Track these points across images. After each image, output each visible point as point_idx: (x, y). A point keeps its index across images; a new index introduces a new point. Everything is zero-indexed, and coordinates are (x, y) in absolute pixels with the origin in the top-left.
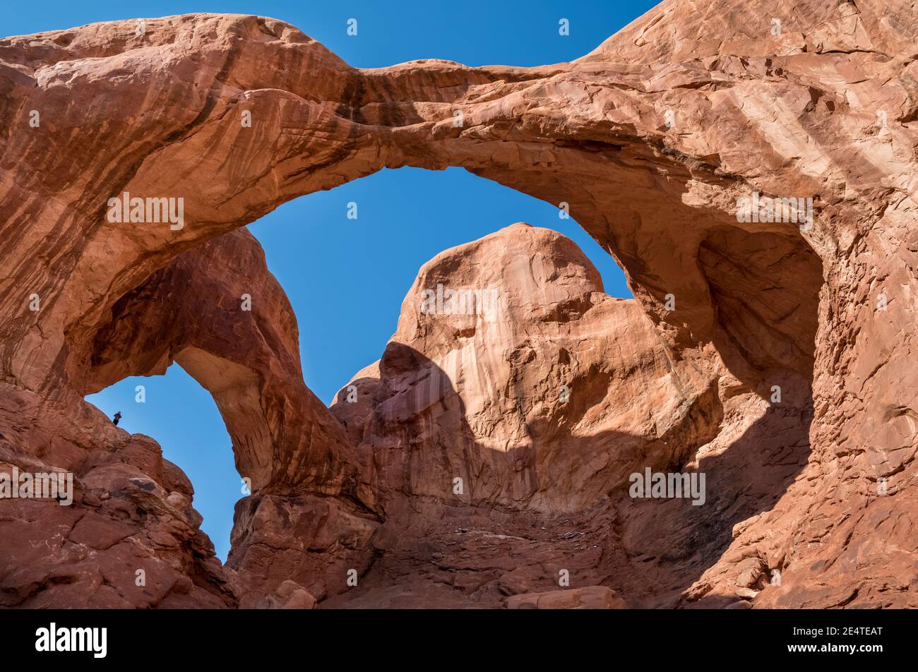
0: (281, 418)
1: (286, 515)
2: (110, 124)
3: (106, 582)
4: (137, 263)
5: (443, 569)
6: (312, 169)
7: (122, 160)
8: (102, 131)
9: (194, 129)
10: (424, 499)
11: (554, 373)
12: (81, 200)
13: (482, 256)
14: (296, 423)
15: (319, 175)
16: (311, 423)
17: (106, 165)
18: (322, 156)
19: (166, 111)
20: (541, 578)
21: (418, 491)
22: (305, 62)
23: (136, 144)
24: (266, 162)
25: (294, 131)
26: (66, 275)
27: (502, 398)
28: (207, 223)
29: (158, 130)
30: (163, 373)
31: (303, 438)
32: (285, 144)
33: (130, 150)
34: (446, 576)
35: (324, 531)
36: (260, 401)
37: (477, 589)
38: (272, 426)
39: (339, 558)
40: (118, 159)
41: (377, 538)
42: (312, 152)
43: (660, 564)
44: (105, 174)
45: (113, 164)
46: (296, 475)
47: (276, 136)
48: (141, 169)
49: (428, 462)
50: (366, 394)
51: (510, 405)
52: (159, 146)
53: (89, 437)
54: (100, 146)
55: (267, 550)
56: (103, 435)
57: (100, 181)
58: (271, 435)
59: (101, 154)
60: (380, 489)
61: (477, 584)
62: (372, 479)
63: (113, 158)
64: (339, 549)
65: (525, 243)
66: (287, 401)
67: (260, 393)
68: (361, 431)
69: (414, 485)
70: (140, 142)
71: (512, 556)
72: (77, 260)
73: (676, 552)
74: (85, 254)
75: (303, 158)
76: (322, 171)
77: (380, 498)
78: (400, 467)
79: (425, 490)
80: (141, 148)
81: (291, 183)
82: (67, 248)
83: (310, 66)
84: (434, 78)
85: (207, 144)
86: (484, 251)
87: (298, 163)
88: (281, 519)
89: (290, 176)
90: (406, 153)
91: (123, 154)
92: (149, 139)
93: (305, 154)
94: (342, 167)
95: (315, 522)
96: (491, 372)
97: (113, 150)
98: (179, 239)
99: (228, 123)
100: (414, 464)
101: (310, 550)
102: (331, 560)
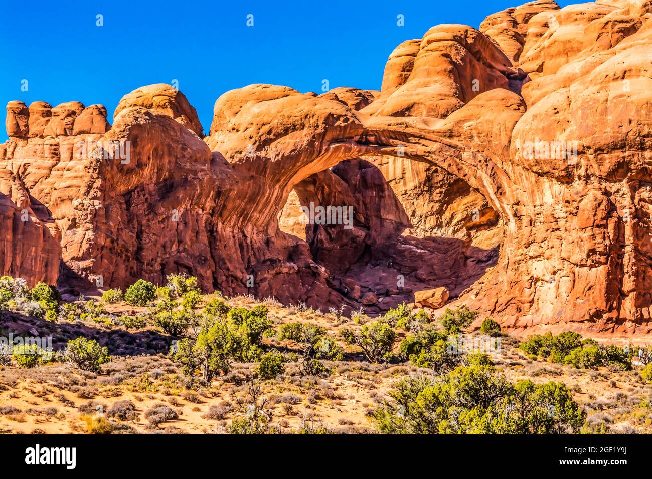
0: (323, 193)
1: (330, 235)
9: (315, 159)
10: (387, 221)
11: (445, 178)
13: (414, 111)
14: (329, 195)
16: (335, 193)
20: (431, 272)
21: (384, 217)
22: (348, 131)
26: (279, 204)
27: (422, 186)
29: (305, 163)
31: (333, 199)
35: (344, 237)
37: (409, 274)
38: (319, 197)
39: (351, 247)
40: (293, 173)
41: (367, 239)
43: (477, 263)
44: (289, 176)
49: (388, 205)
51: (426, 189)
52: (305, 166)
58: (319, 200)
60: (366, 215)
62: (363, 211)
64: (351, 243)
65: (435, 113)
66: (326, 187)
67: (315, 187)
68: (355, 186)
69: (382, 215)
71: (422, 261)
73: (484, 259)
77: (366, 219)
78: (375, 206)
79: (387, 217)
80: (299, 168)
86: (416, 108)
88: (328, 237)
96: (417, 175)
99: (325, 156)
100: (382, 204)
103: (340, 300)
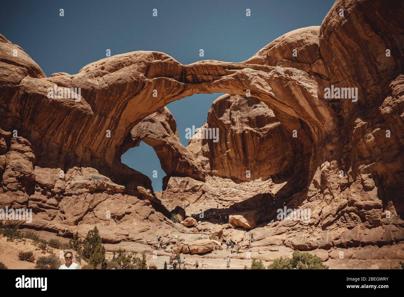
0: (173, 154)
2: (119, 95)
3: (137, 213)
4: (130, 126)
5: (220, 199)
6: (174, 97)
7: (123, 103)
8: (117, 97)
9: (141, 92)
12: (114, 114)
15: (176, 97)
16: (182, 155)
17: (119, 105)
18: (176, 93)
19: (133, 89)
22: (169, 66)
23: (126, 98)
24: (161, 98)
25: (168, 88)
28: (147, 113)
29: (131, 94)
30: (139, 146)
32: (166, 92)
33: (125, 100)
34: (220, 201)
35: (188, 186)
36: (166, 150)
38: (170, 157)
40: (122, 103)
41: (203, 187)
42: (173, 93)
44: (119, 107)
45: (121, 105)
46: (179, 170)
47: (163, 90)
48: (128, 104)
50: (198, 141)
52: (132, 98)
53: (125, 173)
54: (117, 101)
55: (172, 193)
56: (128, 173)
57: (119, 109)
58: (171, 159)
59: (118, 102)
61: (228, 204)
63: (121, 103)
68: (197, 154)
70: (127, 98)
72: (116, 130)
74: (117, 128)
75: (171, 94)
76: (177, 96)
80: (127, 99)
81: (169, 100)
82: (113, 128)
83: (170, 67)
84: (207, 68)
85: (144, 95)
87: (170, 95)
89: (168, 99)
90: (200, 91)
91: (123, 101)
92: (129, 96)
93: (171, 93)
94: (182, 95)
95: (185, 184)
97: (121, 101)
98: (140, 118)
99: (149, 89)
101: (184, 192)
102: (190, 194)
103: (163, 219)
